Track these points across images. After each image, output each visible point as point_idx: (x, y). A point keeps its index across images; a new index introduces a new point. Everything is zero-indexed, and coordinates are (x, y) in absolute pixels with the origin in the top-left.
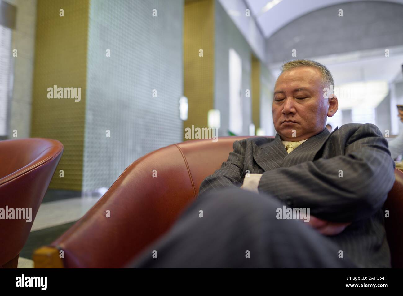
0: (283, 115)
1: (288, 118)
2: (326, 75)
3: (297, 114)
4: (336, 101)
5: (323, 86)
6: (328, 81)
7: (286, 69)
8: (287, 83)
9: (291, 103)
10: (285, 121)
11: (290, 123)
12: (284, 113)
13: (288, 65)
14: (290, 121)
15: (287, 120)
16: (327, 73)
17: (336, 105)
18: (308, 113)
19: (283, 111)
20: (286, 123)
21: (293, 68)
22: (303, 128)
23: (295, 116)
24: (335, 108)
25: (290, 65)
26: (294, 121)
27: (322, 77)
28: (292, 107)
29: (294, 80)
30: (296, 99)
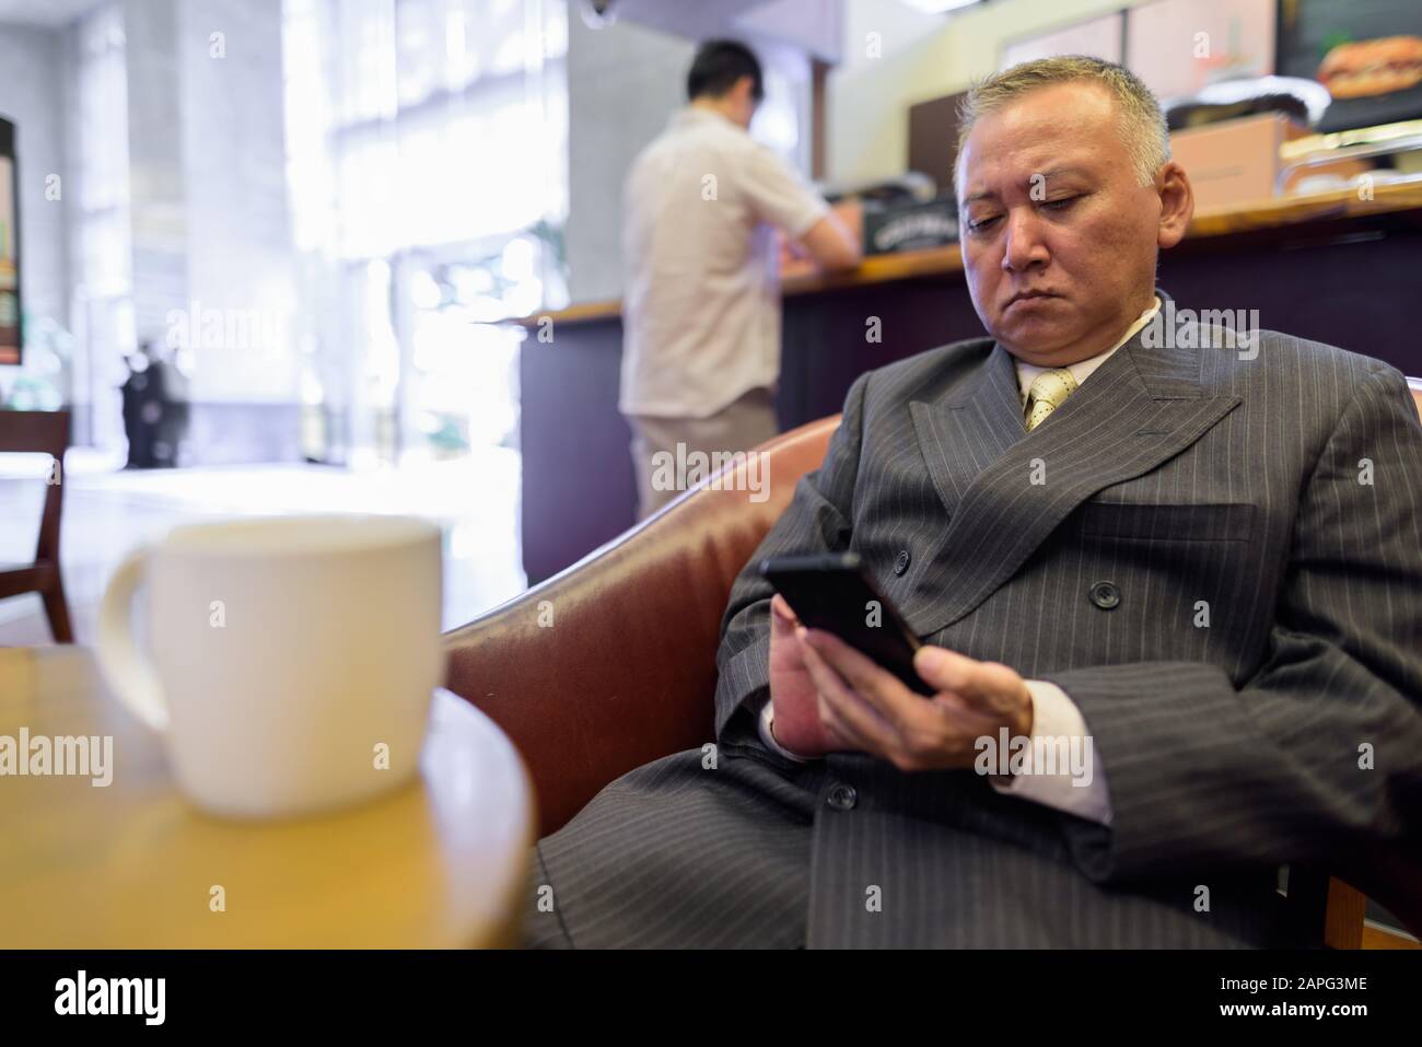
0: (1007, 275)
1: (1025, 283)
2: (1133, 98)
3: (1055, 265)
4: (1181, 183)
5: (1130, 141)
6: (1143, 121)
7: (988, 107)
8: (999, 160)
9: (1028, 229)
10: (1019, 296)
11: (1037, 299)
12: (1009, 269)
13: (988, 91)
14: (1035, 293)
15: (1025, 290)
16: (1134, 92)
17: (1185, 198)
18: (1090, 251)
19: (1005, 262)
20: (1022, 303)
21: (1011, 97)
22: (1083, 311)
23: (1048, 272)
24: (1181, 210)
25: (996, 89)
26: (1050, 289)
27: (1120, 110)
28: (1033, 244)
29: (1023, 143)
30: (1042, 210)
